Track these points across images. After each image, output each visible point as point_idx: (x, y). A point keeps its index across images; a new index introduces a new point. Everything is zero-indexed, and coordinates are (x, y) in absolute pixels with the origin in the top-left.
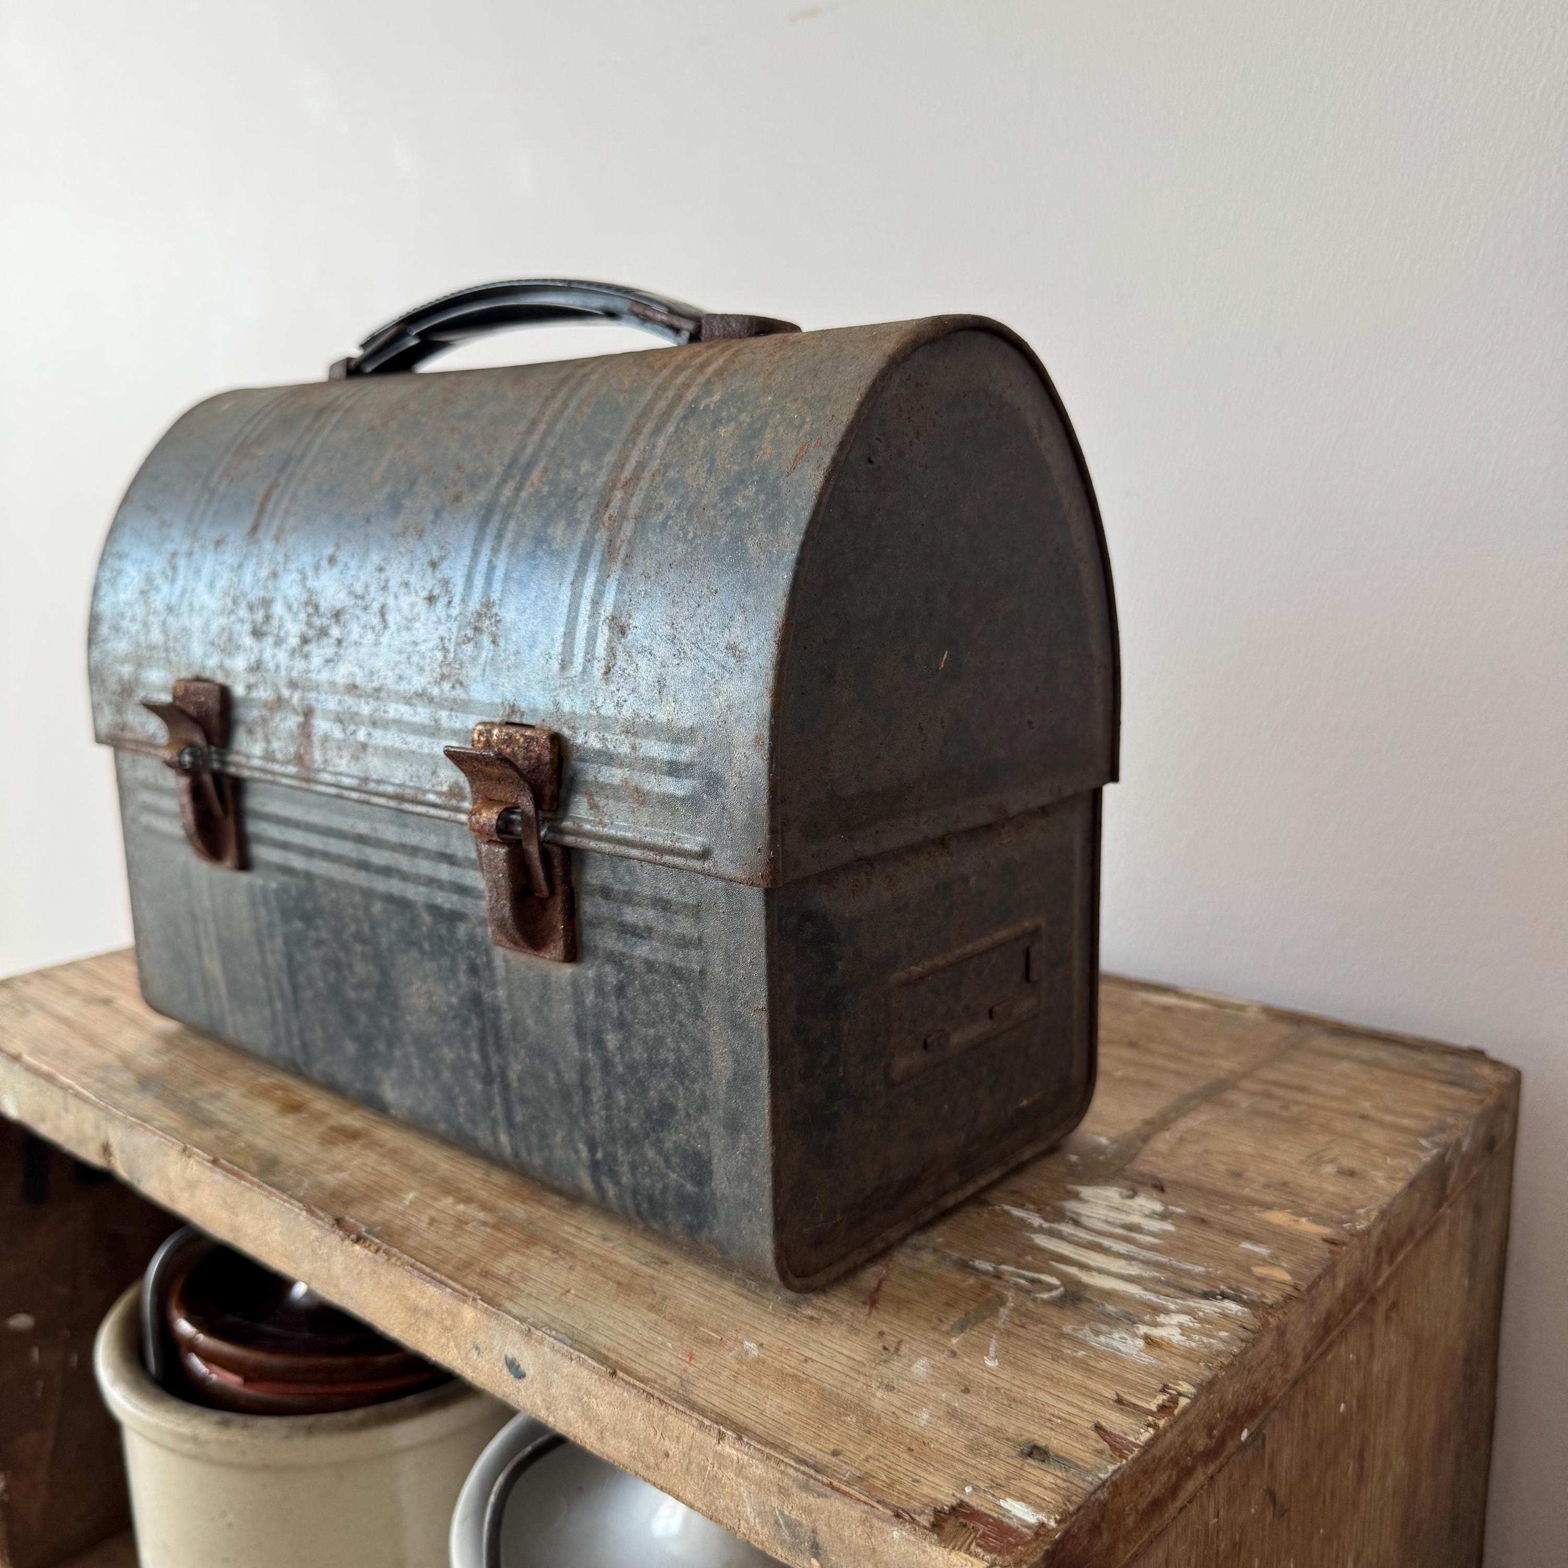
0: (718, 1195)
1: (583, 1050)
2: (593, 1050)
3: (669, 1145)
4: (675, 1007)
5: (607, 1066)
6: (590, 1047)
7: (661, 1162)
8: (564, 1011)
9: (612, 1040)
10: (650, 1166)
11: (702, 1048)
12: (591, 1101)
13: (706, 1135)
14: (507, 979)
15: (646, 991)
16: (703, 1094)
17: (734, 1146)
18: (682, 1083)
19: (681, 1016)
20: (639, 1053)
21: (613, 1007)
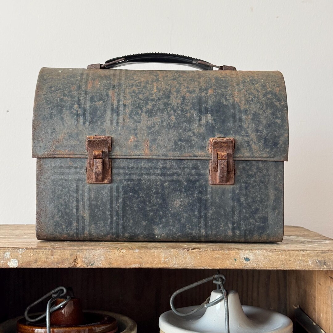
0: (269, 224)
1: (234, 203)
2: (237, 203)
3: (257, 217)
4: (260, 189)
5: (240, 204)
6: (236, 202)
7: (254, 221)
8: (230, 195)
9: (242, 199)
10: (251, 223)
11: (267, 196)
12: (235, 214)
13: (267, 212)
14: (211, 192)
15: (253, 187)
16: (267, 204)
17: (274, 213)
18: (261, 204)
19: (262, 190)
20: (250, 200)
21: (244, 192)
